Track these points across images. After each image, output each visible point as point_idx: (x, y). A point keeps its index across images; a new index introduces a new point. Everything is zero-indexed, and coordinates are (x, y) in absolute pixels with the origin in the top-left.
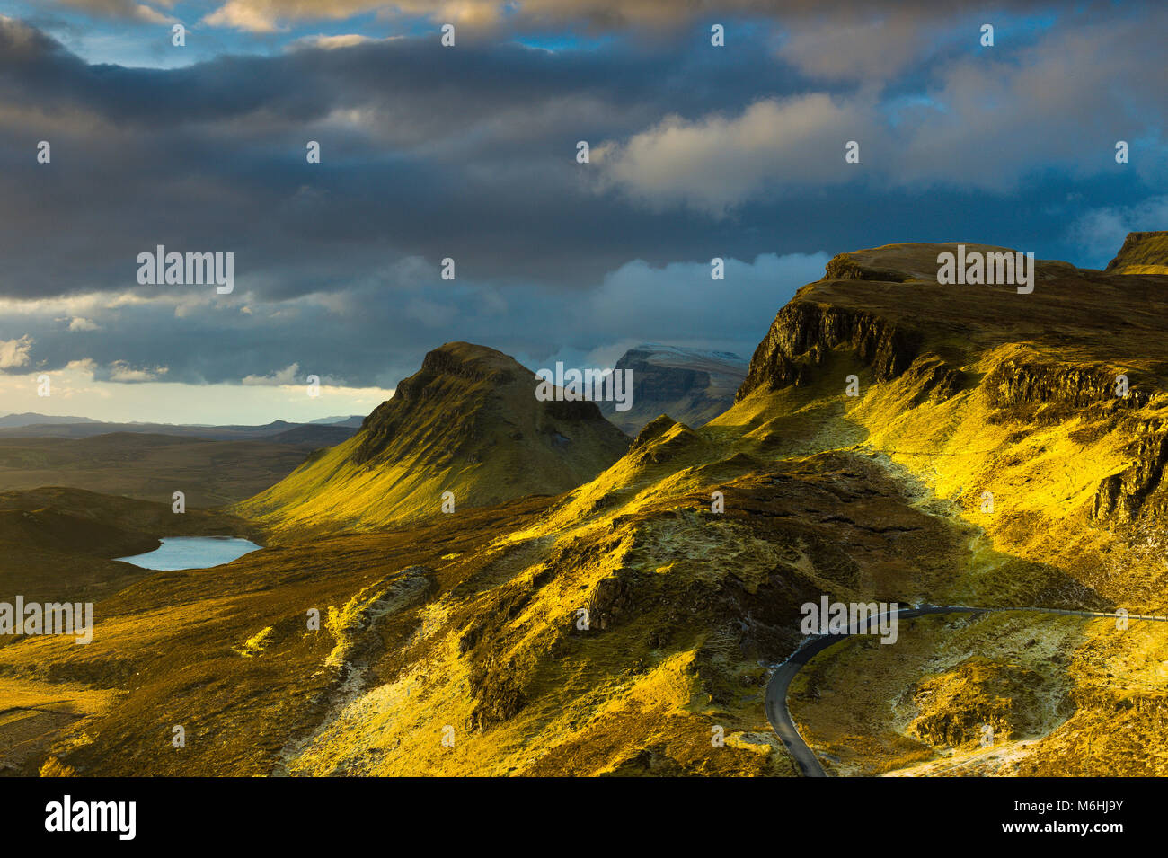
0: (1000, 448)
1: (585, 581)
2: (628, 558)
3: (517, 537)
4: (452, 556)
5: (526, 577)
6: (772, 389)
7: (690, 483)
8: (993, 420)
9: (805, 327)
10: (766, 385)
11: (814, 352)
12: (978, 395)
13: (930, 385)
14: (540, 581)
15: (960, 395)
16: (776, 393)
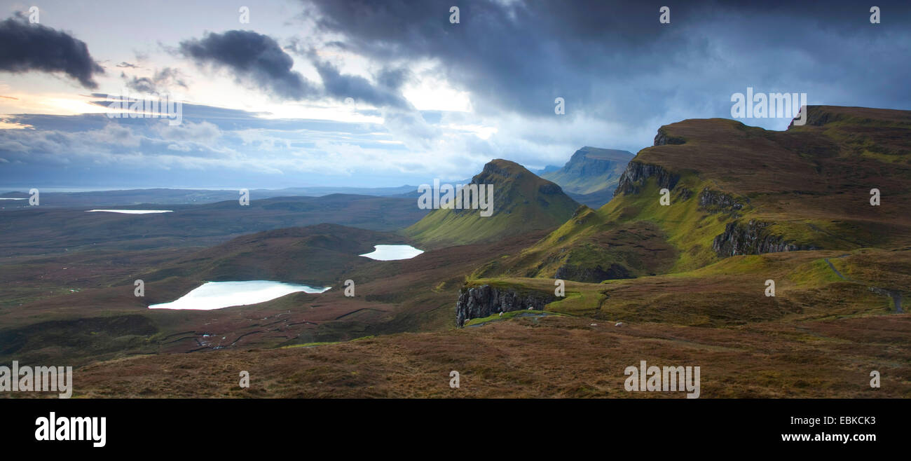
0: (699, 221)
1: (555, 268)
2: (568, 261)
3: (531, 250)
4: (506, 257)
5: (536, 265)
6: (625, 195)
7: (592, 232)
8: (699, 210)
9: (638, 170)
10: (623, 193)
11: (641, 181)
12: (695, 200)
13: (681, 195)
14: (540, 267)
15: (690, 200)
16: (627, 196)
